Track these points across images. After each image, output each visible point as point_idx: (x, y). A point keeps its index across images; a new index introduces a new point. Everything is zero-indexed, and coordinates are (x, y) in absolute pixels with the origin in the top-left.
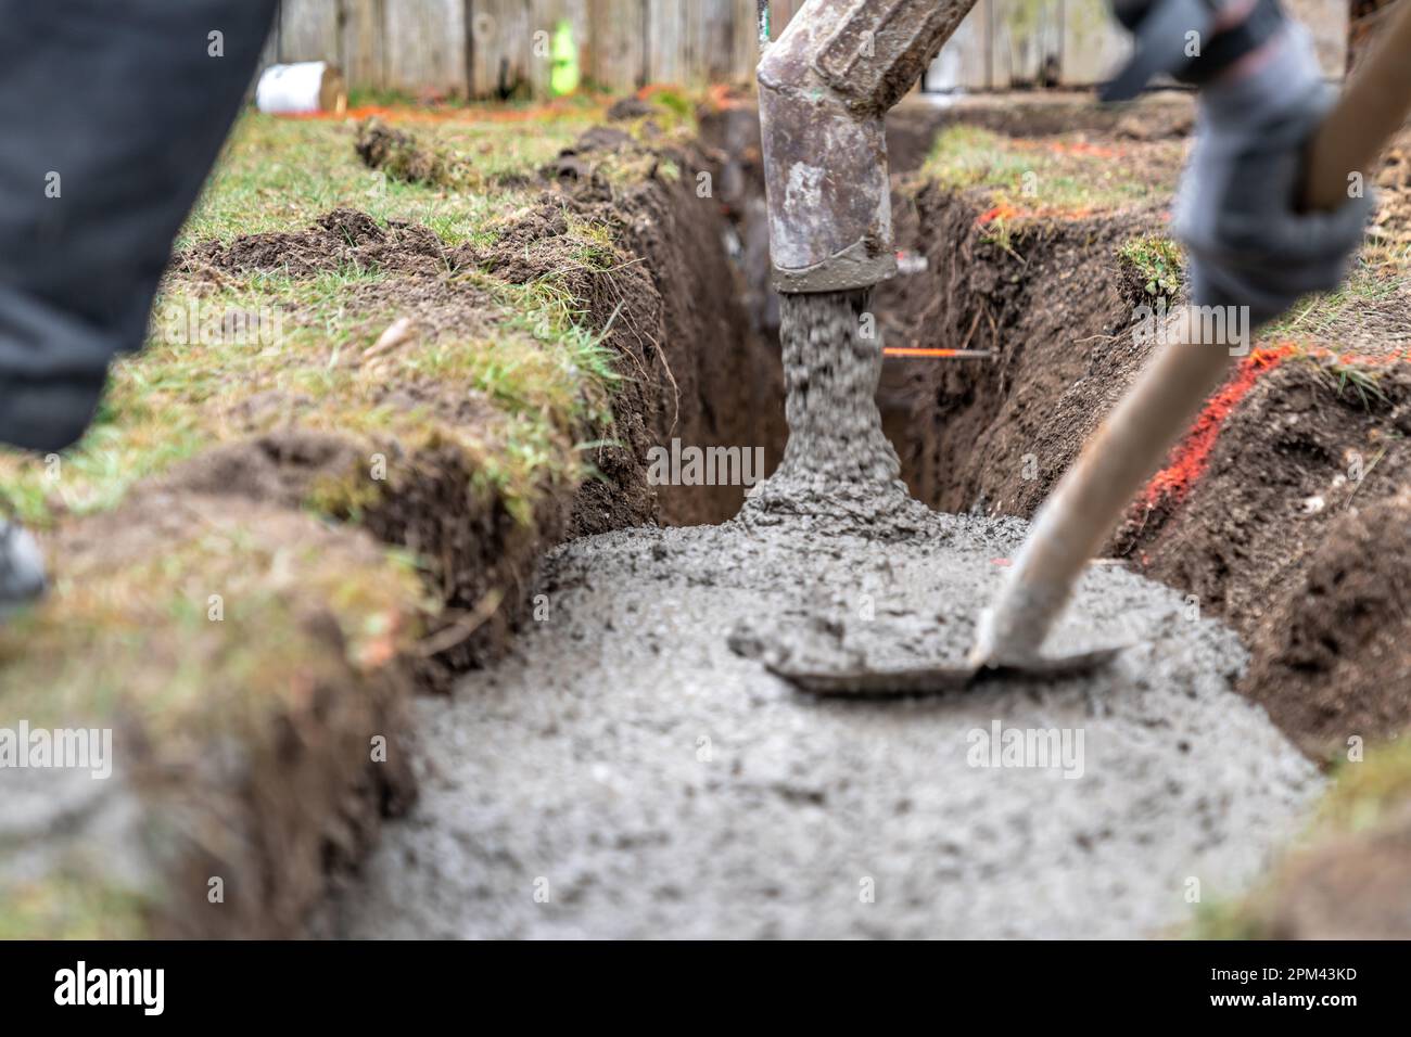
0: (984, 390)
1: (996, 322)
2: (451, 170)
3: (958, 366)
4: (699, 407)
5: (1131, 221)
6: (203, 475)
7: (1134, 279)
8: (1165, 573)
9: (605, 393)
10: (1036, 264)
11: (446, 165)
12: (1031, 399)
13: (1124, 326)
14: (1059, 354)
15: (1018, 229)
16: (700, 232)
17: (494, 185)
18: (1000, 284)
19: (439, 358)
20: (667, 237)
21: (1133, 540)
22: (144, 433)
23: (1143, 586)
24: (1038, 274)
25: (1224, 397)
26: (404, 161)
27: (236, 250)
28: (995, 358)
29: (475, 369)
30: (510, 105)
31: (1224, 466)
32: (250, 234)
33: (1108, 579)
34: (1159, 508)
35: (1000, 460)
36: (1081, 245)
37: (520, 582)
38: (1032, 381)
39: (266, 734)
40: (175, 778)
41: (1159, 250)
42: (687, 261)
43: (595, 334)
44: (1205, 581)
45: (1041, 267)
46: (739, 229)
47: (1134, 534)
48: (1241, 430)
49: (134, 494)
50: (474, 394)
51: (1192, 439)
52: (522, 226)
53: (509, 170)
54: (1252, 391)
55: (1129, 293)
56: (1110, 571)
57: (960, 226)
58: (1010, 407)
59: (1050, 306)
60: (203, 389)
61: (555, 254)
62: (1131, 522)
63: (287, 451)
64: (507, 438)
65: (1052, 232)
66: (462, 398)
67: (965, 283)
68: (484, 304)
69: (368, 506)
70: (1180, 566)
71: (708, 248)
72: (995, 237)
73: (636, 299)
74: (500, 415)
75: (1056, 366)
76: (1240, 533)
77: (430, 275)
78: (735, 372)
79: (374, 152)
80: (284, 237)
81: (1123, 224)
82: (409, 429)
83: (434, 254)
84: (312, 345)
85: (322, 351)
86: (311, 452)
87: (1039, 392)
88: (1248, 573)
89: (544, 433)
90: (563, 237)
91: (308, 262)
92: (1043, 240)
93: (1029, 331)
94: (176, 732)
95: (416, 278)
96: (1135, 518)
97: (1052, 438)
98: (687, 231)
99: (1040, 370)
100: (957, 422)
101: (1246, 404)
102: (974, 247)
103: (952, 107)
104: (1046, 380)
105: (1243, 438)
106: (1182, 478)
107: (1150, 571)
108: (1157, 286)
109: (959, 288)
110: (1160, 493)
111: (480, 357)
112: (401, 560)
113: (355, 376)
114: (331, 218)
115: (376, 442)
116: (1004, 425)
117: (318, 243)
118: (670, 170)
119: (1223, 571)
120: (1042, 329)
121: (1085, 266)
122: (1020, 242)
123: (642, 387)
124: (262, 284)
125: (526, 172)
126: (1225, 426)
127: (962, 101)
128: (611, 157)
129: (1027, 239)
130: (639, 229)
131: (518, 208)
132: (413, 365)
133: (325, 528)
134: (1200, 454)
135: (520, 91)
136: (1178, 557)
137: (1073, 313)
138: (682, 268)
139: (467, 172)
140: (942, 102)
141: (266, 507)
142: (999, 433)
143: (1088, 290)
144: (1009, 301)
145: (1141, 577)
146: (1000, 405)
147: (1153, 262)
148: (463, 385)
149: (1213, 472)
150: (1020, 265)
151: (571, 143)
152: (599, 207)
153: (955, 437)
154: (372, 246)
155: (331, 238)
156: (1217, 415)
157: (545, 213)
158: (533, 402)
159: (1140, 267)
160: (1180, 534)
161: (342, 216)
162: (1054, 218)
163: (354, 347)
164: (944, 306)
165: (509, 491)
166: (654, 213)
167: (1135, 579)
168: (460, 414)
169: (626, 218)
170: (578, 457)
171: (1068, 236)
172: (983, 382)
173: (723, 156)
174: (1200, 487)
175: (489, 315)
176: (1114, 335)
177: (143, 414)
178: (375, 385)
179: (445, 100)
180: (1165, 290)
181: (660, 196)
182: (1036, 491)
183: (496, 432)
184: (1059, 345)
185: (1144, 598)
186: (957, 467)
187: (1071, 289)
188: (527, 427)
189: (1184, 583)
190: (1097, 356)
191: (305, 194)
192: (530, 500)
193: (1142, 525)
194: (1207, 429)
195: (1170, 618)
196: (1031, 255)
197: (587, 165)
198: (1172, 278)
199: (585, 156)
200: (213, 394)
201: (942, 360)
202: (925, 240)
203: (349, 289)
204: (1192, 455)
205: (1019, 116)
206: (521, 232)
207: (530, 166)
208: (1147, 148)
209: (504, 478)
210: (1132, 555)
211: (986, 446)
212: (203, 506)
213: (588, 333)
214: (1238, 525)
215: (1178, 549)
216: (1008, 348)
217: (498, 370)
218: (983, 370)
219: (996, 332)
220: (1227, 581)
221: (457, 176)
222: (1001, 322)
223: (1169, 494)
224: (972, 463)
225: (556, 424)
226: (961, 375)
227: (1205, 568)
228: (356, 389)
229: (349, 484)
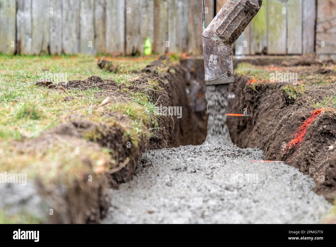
0: (249, 125)
1: (252, 108)
2: (120, 69)
3: (243, 119)
4: (179, 128)
5: (285, 83)
6: (59, 130)
7: (286, 96)
8: (294, 164)
9: (156, 118)
10: (262, 93)
11: (119, 68)
12: (261, 126)
13: (283, 107)
14: (267, 115)
15: (257, 85)
16: (180, 87)
17: (131, 73)
18: (253, 98)
19: (116, 107)
20: (172, 86)
21: (286, 156)
22: (45, 121)
23: (289, 168)
24: (262, 96)
25: (308, 121)
26: (109, 67)
27: (68, 84)
28: (252, 116)
29: (125, 109)
30: (135, 57)
31: (308, 138)
32: (72, 80)
33: (280, 166)
34: (292, 148)
35: (253, 141)
36: (272, 89)
37: (135, 162)
38: (261, 122)
39: (72, 185)
40: (49, 193)
41: (292, 88)
42: (176, 92)
43: (154, 104)
44: (304, 166)
45: (263, 94)
46: (189, 87)
47: (286, 155)
48: (312, 129)
49: (42, 134)
50: (124, 115)
51: (300, 132)
52: (137, 81)
53: (134, 70)
54: (315, 120)
55: (284, 99)
56: (280, 164)
57: (243, 85)
58: (255, 128)
59: (265, 104)
60: (59, 113)
61: (145, 86)
62: (285, 152)
63: (79, 125)
64: (132, 125)
65: (266, 86)
66: (122, 116)
67: (244, 98)
68: (127, 96)
69: (98, 138)
70: (298, 163)
71: (182, 90)
72: (252, 87)
73: (164, 99)
74: (131, 120)
75: (267, 118)
76: (312, 154)
77: (115, 90)
78: (188, 122)
79: (102, 65)
80: (80, 81)
81: (283, 84)
82: (109, 122)
83: (115, 85)
84: (86, 104)
85: (88, 105)
86: (85, 125)
87: (263, 124)
88: (314, 164)
89: (141, 125)
90: (147, 83)
91: (86, 87)
92: (263, 88)
93: (260, 110)
94: (50, 183)
95: (111, 90)
96: (286, 151)
97: (266, 134)
98: (177, 86)
99: (263, 119)
100: (243, 133)
101: (313, 123)
102: (246, 89)
103: (241, 59)
104: (264, 121)
105: (313, 131)
106: (298, 141)
107: (290, 164)
108: (291, 97)
109: (243, 99)
110: (292, 145)
111: (126, 107)
112: (106, 150)
113: (96, 110)
114: (91, 78)
115: (101, 124)
116: (254, 132)
117: (88, 82)
118: (173, 71)
119: (308, 164)
120: (263, 109)
121: (274, 94)
122: (258, 88)
123: (165, 120)
124: (74, 91)
125: (138, 71)
126: (308, 128)
127: (243, 57)
128: (159, 68)
129: (259, 87)
130: (165, 84)
131: (136, 77)
132: (110, 108)
133: (88, 143)
134: (302, 135)
135: (137, 54)
136: (297, 160)
137: (271, 105)
138: (175, 94)
139: (124, 70)
140: (239, 58)
141: (74, 138)
142: (253, 134)
143: (274, 100)
144: (255, 102)
145: (288, 165)
146: (253, 128)
147: (290, 91)
148: (122, 113)
149: (305, 139)
150: (258, 94)
151: (149, 64)
152: (155, 78)
153: (242, 136)
154: (101, 83)
155: (91, 81)
156: (306, 126)
157: (142, 78)
158: (139, 118)
159: (287, 93)
160: (297, 155)
161: (94, 77)
162: (266, 82)
163: (96, 104)
164: (239, 104)
165: (132, 138)
166: (169, 80)
167: (286, 166)
168: (121, 120)
169: (162, 80)
170: (149, 131)
171: (269, 87)
172: (249, 123)
173: (186, 70)
174: (302, 143)
175: (129, 98)
176: (281, 109)
177: (45, 117)
178: (101, 113)
179: (119, 56)
180: (293, 98)
181: (170, 76)
182: (262, 147)
183: (130, 124)
184: (267, 113)
185: (289, 170)
186: (243, 144)
187: (270, 100)
188: (137, 123)
189: (298, 167)
190: (277, 114)
191: (85, 74)
192: (137, 141)
193: (288, 153)
194: (304, 129)
195: (295, 175)
196: (261, 91)
197: (153, 69)
198: (295, 96)
199: (152, 67)
200: (62, 114)
201: (239, 117)
202: (235, 89)
203: (95, 93)
204: (300, 136)
205: (258, 61)
206: (137, 82)
207: (139, 69)
208: (289, 68)
209: (131, 135)
210: (286, 160)
211: (250, 137)
212: (58, 137)
213: (152, 104)
214: (312, 152)
215: (297, 158)
216: (255, 114)
217: (130, 110)
218: (249, 120)
219: (252, 110)
220: (309, 166)
221: (121, 70)
222: (253, 108)
223: (294, 145)
224: (246, 142)
225: (144, 124)
226: (243, 121)
227: (304, 163)
228: (96, 113)
229: (94, 133)
